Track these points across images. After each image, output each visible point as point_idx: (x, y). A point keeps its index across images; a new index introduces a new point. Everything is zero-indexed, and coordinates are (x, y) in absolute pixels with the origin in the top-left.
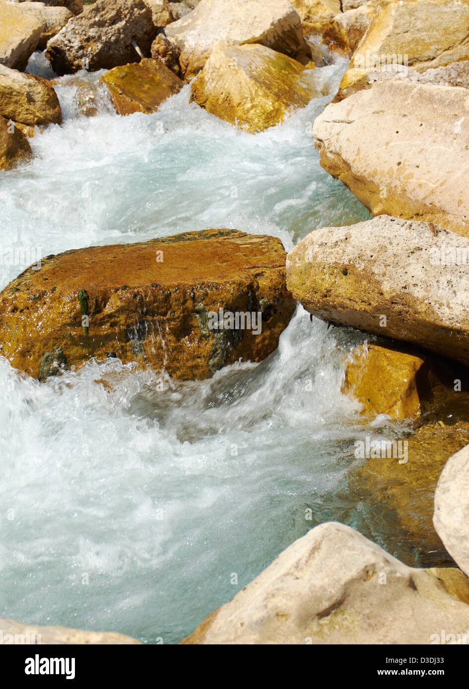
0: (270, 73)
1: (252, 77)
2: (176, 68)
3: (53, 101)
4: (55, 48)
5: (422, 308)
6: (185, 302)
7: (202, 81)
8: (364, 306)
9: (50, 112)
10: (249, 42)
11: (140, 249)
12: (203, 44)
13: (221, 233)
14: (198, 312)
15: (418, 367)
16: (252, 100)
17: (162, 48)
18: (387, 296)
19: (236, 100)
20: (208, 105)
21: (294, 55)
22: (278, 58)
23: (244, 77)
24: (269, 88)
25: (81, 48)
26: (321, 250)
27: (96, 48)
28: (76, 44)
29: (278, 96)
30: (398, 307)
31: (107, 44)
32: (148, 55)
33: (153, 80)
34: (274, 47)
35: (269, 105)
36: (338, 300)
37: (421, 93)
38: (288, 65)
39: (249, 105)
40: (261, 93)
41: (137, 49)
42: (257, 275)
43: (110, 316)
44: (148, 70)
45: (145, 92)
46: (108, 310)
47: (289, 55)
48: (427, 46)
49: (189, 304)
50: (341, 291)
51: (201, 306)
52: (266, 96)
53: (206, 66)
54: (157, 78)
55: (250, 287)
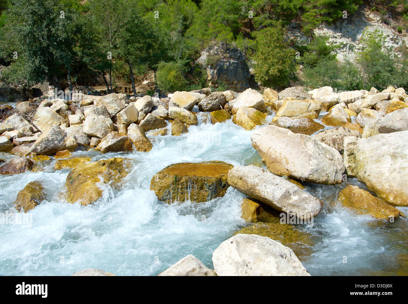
0: (254, 116)
1: (248, 116)
2: (230, 112)
3: (196, 119)
4: (200, 105)
5: (257, 192)
6: (202, 181)
7: (235, 117)
8: (244, 189)
9: (194, 122)
10: (250, 107)
11: (196, 165)
12: (238, 106)
13: (219, 162)
14: (205, 184)
15: (258, 206)
16: (248, 123)
17: (227, 107)
18: (249, 187)
19: (243, 122)
20: (236, 123)
21: (262, 111)
22: (257, 111)
23: (246, 117)
24: (253, 120)
25: (206, 105)
26: (236, 172)
27: (210, 106)
28: (205, 104)
29: (255, 122)
30: (252, 190)
31: (213, 105)
32: (224, 108)
33: (223, 115)
34: (256, 109)
35: (252, 124)
36: (238, 186)
37: (278, 130)
38: (260, 114)
39: (246, 124)
40: (250, 121)
41: (221, 106)
42: (222, 176)
43: (182, 183)
44: (223, 112)
45: (221, 118)
46: (182, 181)
47: (261, 111)
48: (296, 113)
49: (203, 182)
50: (239, 184)
51: (206, 183)
52: (252, 122)
53: (237, 113)
54: (225, 114)
55: (220, 179)
